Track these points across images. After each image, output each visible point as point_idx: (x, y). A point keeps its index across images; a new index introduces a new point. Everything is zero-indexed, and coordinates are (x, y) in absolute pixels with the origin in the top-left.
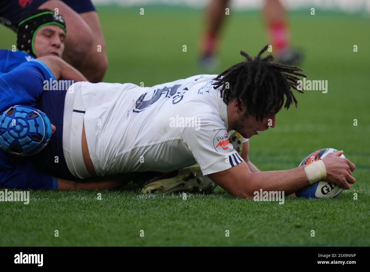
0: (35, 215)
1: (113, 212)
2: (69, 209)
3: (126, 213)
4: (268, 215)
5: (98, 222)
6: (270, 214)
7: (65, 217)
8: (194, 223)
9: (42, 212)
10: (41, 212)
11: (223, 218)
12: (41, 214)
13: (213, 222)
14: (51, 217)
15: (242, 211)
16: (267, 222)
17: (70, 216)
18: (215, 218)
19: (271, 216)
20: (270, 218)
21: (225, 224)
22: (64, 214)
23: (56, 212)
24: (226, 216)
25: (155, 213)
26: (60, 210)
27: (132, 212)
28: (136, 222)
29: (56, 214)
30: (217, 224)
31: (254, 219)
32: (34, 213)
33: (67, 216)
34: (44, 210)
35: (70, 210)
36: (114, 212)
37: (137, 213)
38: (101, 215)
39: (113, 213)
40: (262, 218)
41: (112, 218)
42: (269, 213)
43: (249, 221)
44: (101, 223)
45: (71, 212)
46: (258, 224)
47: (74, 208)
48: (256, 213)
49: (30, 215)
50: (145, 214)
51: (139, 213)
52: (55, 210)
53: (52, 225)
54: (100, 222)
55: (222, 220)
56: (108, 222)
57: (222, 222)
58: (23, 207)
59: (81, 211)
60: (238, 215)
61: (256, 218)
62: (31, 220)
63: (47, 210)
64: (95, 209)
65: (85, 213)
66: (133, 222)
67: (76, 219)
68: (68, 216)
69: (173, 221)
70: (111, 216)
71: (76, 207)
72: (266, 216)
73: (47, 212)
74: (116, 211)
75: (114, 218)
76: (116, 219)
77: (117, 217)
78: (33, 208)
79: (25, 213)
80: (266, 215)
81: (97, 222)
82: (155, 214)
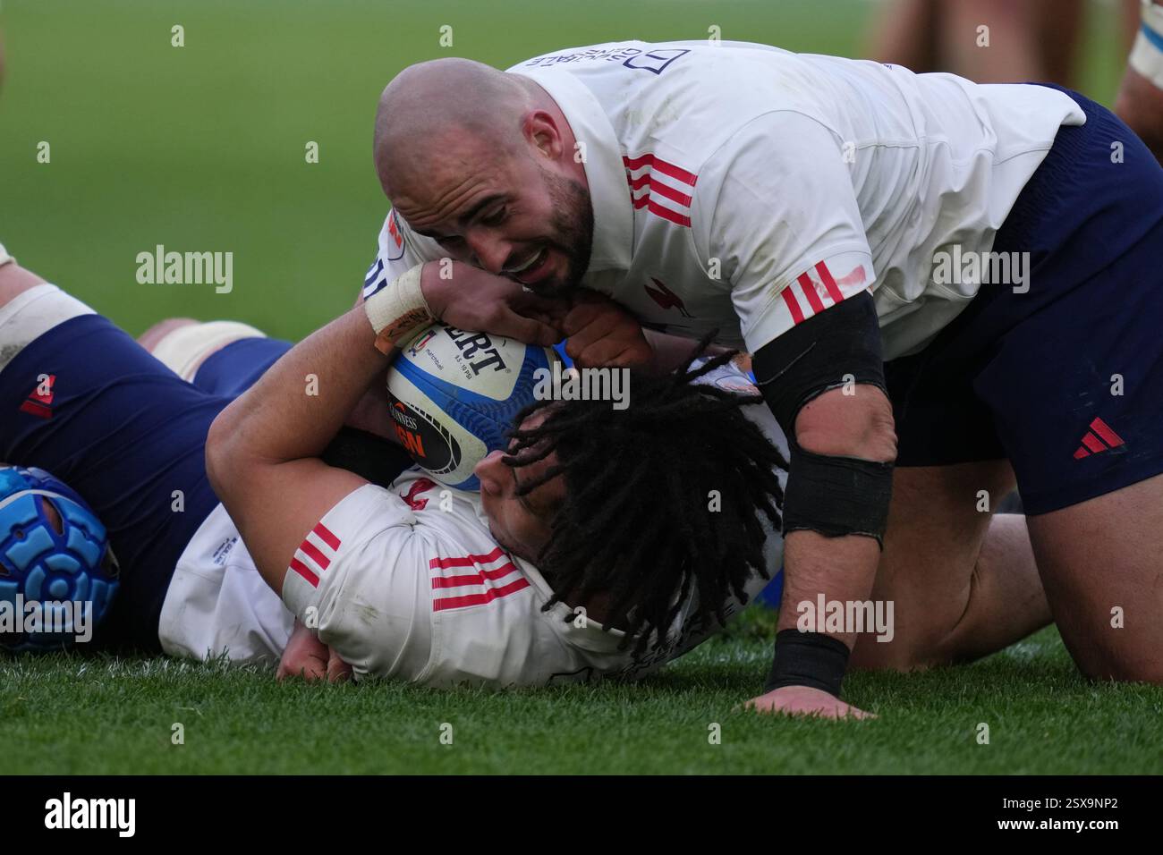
0: (250, 724)
1: (528, 710)
2: (373, 703)
3: (577, 715)
4: (1070, 718)
5: (476, 746)
6: (1077, 714)
7: (357, 732)
8: (812, 748)
9: (275, 712)
10: (272, 713)
11: (915, 729)
12: (271, 720)
13: (881, 744)
14: (307, 732)
15: (980, 707)
16: (1069, 742)
17: (375, 726)
18: (888, 729)
19: (1081, 722)
20: (1076, 729)
21: (921, 753)
22: (355, 720)
23: (328, 712)
24: (924, 723)
25: (678, 714)
26: (340, 707)
27: (595, 712)
28: (608, 748)
29: (326, 722)
30: (893, 750)
31: (1023, 732)
32: (247, 715)
33: (364, 725)
34: (284, 705)
35: (375, 707)
36: (532, 710)
37: (615, 714)
38: (487, 724)
39: (528, 715)
40: (1051, 729)
41: (524, 734)
42: (1074, 711)
43: (1005, 741)
44: (487, 751)
45: (378, 712)
46: (1037, 752)
47: (391, 699)
48: (1030, 714)
49: (233, 725)
50: (642, 719)
51: (620, 714)
52: (322, 705)
53: (309, 756)
54: (481, 747)
55: (911, 737)
56: (511, 748)
57: (911, 743)
58: (209, 697)
59: (415, 709)
60: (967, 719)
61: (1029, 729)
62: (236, 742)
63: (294, 705)
64: (467, 700)
65: (431, 716)
66: (600, 746)
67: (398, 738)
68: (369, 728)
69: (740, 743)
70: (520, 727)
71: (397, 694)
72: (1063, 723)
73: (293, 715)
74: (540, 708)
75: (531, 732)
76: (541, 735)
77: (544, 731)
78: (242, 700)
79: (216, 718)
80: (1065, 719)
81: (471, 747)
82: (676, 719)
